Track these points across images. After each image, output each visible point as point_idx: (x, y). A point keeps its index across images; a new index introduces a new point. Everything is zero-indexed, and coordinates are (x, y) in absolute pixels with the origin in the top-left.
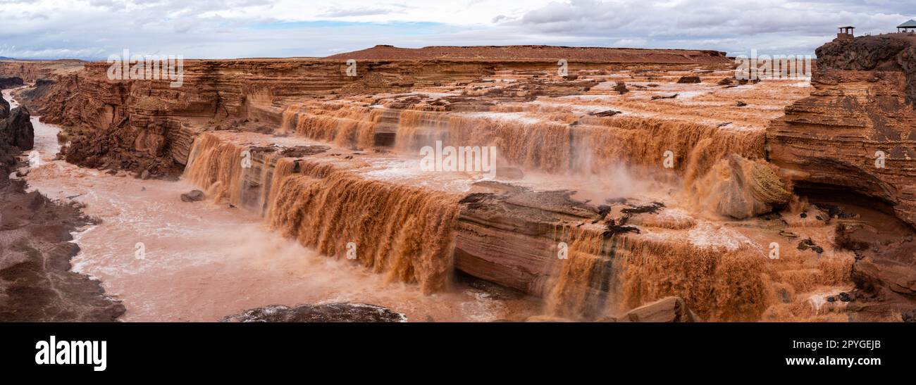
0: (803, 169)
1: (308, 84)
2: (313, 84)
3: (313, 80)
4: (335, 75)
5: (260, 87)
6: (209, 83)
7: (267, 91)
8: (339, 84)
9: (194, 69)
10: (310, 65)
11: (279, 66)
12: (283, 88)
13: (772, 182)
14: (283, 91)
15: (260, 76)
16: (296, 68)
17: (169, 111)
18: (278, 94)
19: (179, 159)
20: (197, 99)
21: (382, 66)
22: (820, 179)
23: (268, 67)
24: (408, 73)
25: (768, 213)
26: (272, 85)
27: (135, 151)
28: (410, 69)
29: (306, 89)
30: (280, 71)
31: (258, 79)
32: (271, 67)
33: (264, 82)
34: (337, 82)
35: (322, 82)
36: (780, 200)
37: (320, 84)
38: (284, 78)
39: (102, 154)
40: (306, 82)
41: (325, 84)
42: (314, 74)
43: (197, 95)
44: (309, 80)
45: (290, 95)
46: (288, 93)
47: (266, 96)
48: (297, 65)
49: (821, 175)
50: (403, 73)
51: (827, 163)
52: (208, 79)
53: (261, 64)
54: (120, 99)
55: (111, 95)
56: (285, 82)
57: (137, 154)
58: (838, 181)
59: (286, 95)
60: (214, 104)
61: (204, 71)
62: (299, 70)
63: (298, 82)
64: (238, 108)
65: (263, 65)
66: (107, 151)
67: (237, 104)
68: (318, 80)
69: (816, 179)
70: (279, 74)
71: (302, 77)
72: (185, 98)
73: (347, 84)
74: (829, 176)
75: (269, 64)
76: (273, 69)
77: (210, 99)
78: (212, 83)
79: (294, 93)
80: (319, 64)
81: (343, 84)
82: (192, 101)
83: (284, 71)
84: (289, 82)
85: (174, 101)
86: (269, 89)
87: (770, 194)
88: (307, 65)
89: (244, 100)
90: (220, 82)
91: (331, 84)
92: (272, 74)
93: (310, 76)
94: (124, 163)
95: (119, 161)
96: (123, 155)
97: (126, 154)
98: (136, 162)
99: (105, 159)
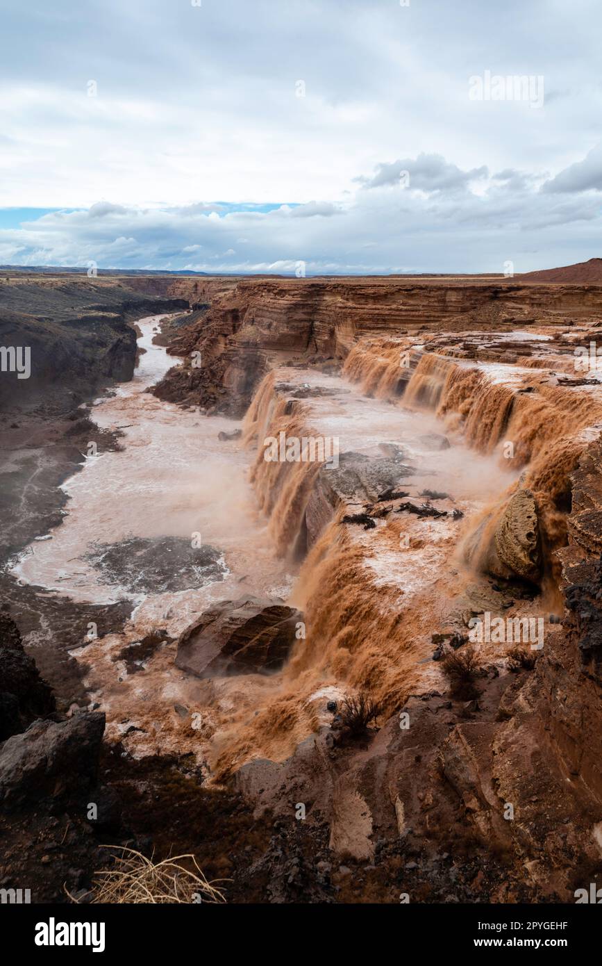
1: (398, 316)
2: (405, 316)
3: (406, 310)
4: (436, 304)
5: (345, 317)
6: (305, 310)
7: (351, 323)
8: (438, 317)
9: (293, 293)
10: (410, 290)
11: (371, 291)
12: (367, 320)
13: (511, 530)
14: (368, 323)
15: (350, 304)
16: (393, 294)
17: (260, 344)
18: (361, 327)
20: (286, 330)
21: (512, 294)
23: (359, 292)
24: (539, 305)
26: (356, 315)
27: (221, 387)
28: (544, 300)
29: (395, 321)
30: (373, 298)
31: (346, 307)
32: (363, 292)
33: (349, 311)
34: (437, 314)
35: (417, 313)
37: (413, 316)
38: (374, 307)
39: (191, 389)
40: (397, 313)
41: (419, 316)
42: (411, 302)
43: (285, 325)
44: (401, 310)
45: (373, 328)
46: (372, 325)
47: (349, 329)
48: (393, 289)
50: (533, 304)
52: (304, 306)
53: (352, 288)
54: (231, 328)
55: (222, 323)
56: (372, 311)
57: (222, 391)
59: (370, 328)
60: (305, 336)
61: (302, 296)
62: (397, 296)
63: (387, 312)
64: (325, 342)
65: (354, 289)
66: (197, 386)
67: (326, 338)
68: (413, 311)
70: (371, 301)
71: (394, 306)
72: (276, 328)
73: (449, 316)
75: (362, 287)
76: (363, 294)
77: (300, 331)
78: (310, 310)
79: (380, 326)
80: (421, 288)
81: (445, 317)
82: (281, 331)
83: (377, 298)
84: (377, 312)
85: (266, 332)
86: (352, 320)
88: (406, 290)
89: (332, 333)
90: (320, 309)
91: (428, 317)
92: (363, 301)
93: (404, 304)
94: (203, 398)
95: (200, 397)
96: (209, 390)
97: (212, 389)
98: (215, 398)
99: (190, 394)
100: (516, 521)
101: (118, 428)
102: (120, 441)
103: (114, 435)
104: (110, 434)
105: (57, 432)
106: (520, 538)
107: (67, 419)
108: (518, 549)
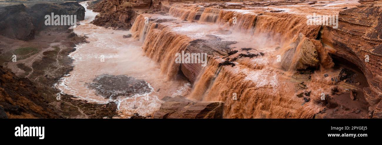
0: (334, 47)
13: (308, 52)
17: (133, 7)
19: (131, 24)
20: (142, 3)
22: (342, 55)
25: (303, 70)
27: (118, 20)
36: (311, 64)
39: (107, 22)
47: (168, 2)
49: (342, 52)
51: (343, 46)
54: (119, 3)
57: (119, 22)
58: (349, 58)
59: (175, 2)
64: (157, 6)
66: (109, 21)
69: (340, 54)
74: (345, 54)
85: (135, 4)
87: (305, 59)
89: (160, 3)
94: (112, 24)
95: (111, 24)
96: (114, 22)
97: (115, 21)
98: (117, 24)
99: (107, 23)
100: (309, 49)
101: (85, 35)
102: (87, 39)
103: (84, 37)
104: (83, 37)
105: (64, 37)
106: (312, 54)
107: (66, 33)
108: (313, 58)
